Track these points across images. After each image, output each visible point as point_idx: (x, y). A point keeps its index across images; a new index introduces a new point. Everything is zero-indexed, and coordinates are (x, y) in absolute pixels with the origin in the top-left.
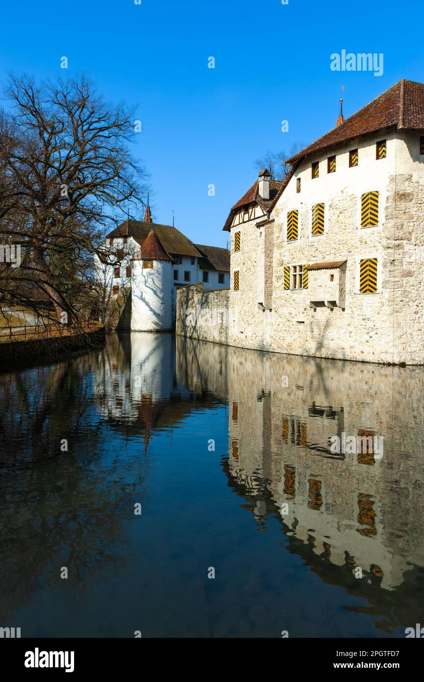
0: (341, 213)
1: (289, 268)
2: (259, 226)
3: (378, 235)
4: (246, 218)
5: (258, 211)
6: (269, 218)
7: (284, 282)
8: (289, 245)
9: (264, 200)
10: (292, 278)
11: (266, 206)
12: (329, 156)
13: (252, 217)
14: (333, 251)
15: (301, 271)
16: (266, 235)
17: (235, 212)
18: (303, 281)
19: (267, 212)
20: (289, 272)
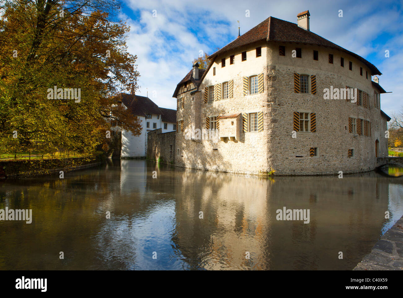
0: (238, 87)
1: (209, 118)
2: (192, 94)
3: (258, 99)
4: (186, 90)
5: (192, 86)
6: (198, 89)
7: (206, 126)
8: (209, 105)
9: (196, 80)
10: (210, 124)
11: (196, 84)
12: (231, 55)
13: (189, 90)
14: (233, 108)
15: (216, 120)
16: (196, 100)
17: (180, 86)
18: (217, 126)
19: (197, 86)
20: (209, 120)
